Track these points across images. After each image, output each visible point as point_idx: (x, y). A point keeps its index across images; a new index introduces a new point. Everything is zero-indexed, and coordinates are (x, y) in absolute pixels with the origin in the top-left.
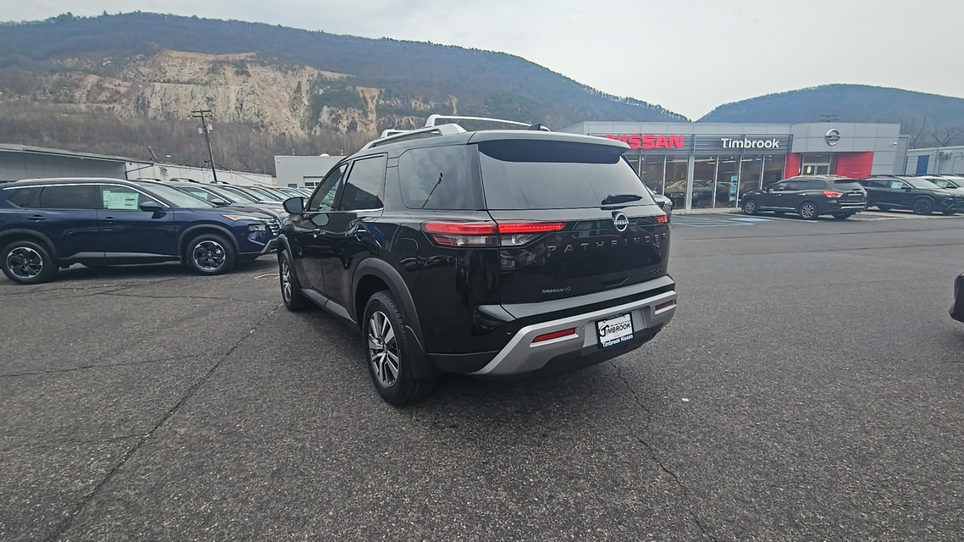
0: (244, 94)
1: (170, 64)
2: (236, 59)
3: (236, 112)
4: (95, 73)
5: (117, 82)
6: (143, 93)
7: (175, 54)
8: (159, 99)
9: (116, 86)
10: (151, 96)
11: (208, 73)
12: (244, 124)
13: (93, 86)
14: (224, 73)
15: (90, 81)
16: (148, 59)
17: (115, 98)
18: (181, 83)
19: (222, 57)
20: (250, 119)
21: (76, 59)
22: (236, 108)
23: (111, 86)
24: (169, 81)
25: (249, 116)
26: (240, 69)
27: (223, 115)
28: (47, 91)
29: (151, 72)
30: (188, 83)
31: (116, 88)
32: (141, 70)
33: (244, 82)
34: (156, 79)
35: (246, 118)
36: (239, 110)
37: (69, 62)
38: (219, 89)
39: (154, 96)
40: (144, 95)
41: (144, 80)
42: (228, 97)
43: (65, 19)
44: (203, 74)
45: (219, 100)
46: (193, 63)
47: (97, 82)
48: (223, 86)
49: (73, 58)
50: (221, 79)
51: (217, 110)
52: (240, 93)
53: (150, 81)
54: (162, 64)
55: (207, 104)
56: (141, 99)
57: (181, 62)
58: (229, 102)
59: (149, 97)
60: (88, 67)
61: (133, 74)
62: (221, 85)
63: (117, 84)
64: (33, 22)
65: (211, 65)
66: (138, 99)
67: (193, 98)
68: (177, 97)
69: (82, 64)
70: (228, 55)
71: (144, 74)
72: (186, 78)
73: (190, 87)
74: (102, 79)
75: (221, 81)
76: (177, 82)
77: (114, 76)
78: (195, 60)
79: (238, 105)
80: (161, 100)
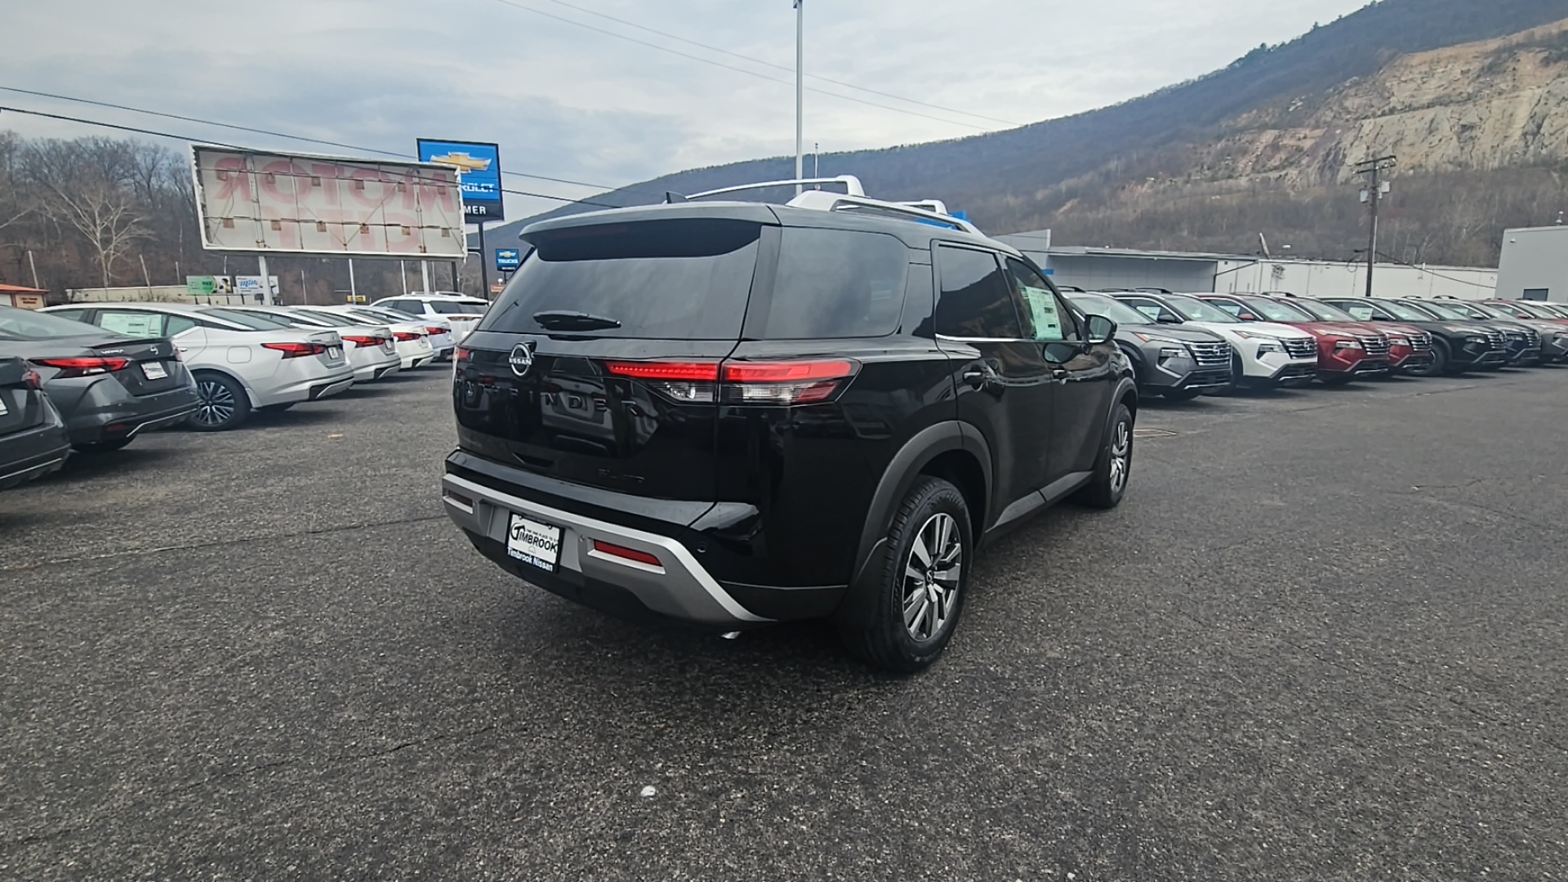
0: (1552, 102)
1: (1403, 79)
2: (1550, 34)
3: (1522, 144)
4: (1274, 127)
5: (1302, 132)
6: (1339, 143)
7: (1418, 58)
8: (1365, 146)
9: (1299, 139)
10: (1352, 144)
11: (1478, 77)
12: (1535, 165)
13: (1266, 147)
14: (1514, 69)
15: (1264, 141)
16: (1365, 82)
17: (1291, 160)
18: (1415, 109)
19: (1518, 37)
20: (1550, 154)
21: (1255, 112)
22: (1525, 135)
23: (1292, 142)
24: (1392, 111)
25: (1552, 147)
26: (1554, 52)
27: (1488, 151)
28: (1205, 167)
29: (1364, 102)
30: (1430, 105)
31: (1299, 143)
32: (1348, 104)
33: (1559, 76)
34: (1370, 114)
35: (1544, 152)
36: (1530, 138)
37: (1244, 119)
38: (1495, 102)
39: (1356, 143)
40: (1340, 145)
41: (1347, 120)
42: (1512, 115)
43: (1258, 56)
44: (1466, 82)
45: (1487, 126)
46: (1450, 66)
47: (1275, 139)
48: (1503, 96)
49: (1250, 112)
50: (1505, 81)
51: (1477, 147)
52: (1543, 101)
53: (1356, 119)
54: (1388, 84)
55: (1459, 138)
56: (1333, 152)
57: (1427, 69)
58: (1509, 125)
59: (1348, 146)
60: (1267, 119)
61: (1332, 115)
62: (1500, 94)
63: (1302, 136)
64: (1213, 73)
65: (1490, 60)
66: (1328, 155)
67: (1430, 133)
68: (1399, 137)
69: (1260, 117)
70: (1532, 29)
71: (1351, 109)
72: (1425, 100)
73: (1430, 114)
74: (1282, 133)
75: (1503, 86)
76: (1410, 108)
77: (1301, 125)
78: (1456, 58)
79: (1532, 127)
80: (1368, 148)
